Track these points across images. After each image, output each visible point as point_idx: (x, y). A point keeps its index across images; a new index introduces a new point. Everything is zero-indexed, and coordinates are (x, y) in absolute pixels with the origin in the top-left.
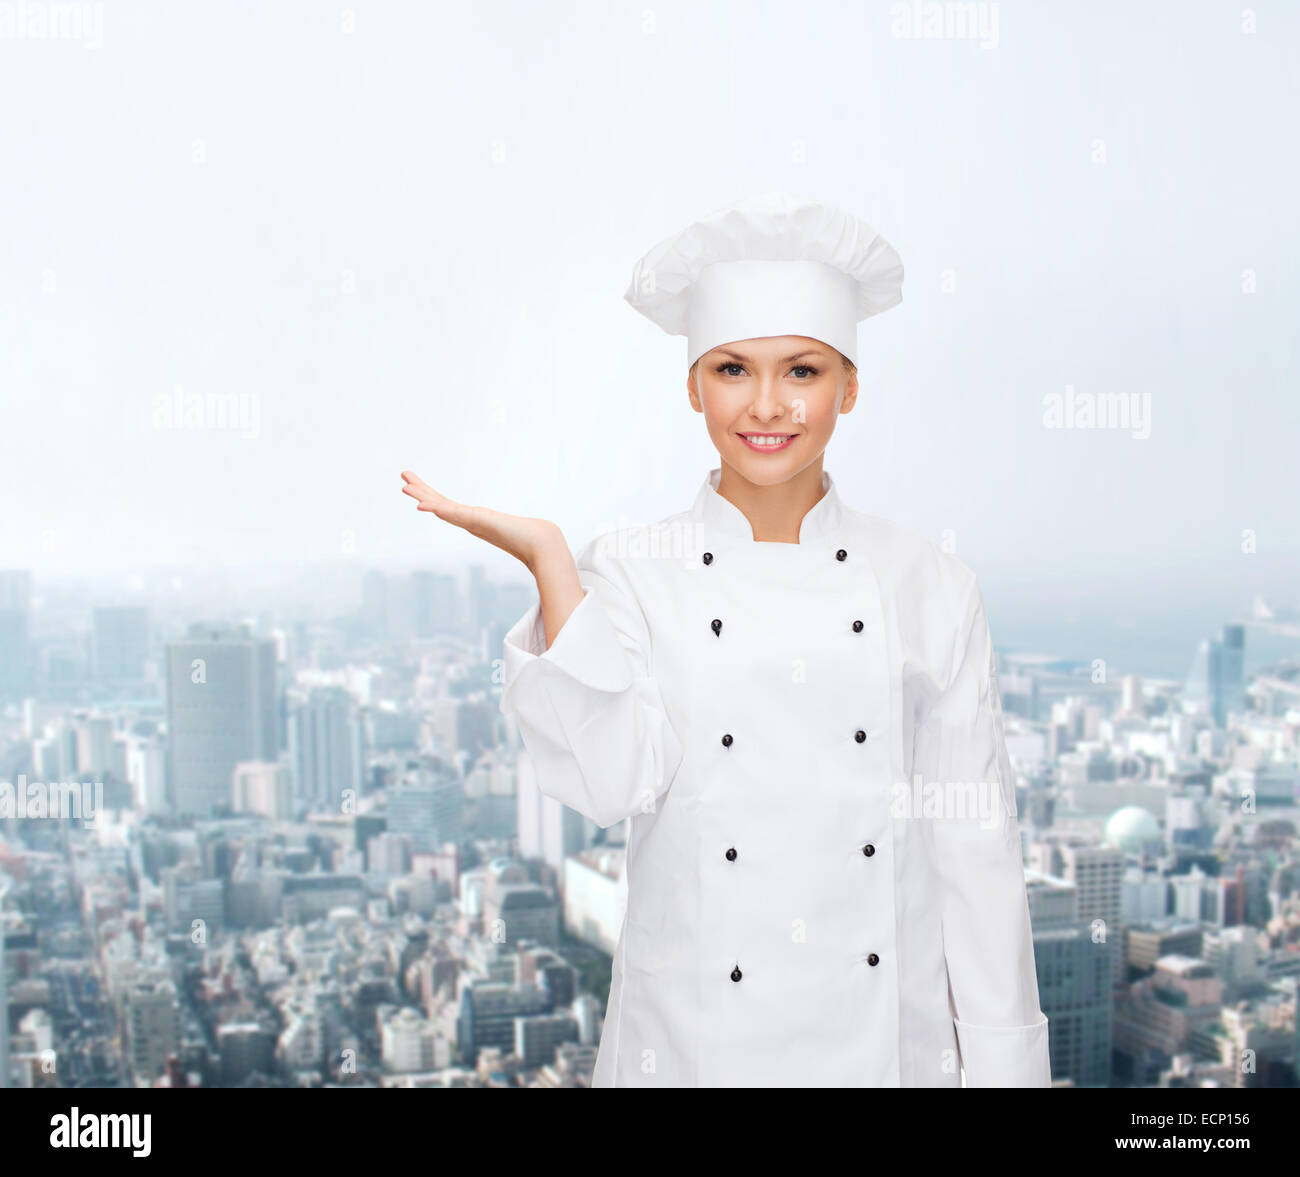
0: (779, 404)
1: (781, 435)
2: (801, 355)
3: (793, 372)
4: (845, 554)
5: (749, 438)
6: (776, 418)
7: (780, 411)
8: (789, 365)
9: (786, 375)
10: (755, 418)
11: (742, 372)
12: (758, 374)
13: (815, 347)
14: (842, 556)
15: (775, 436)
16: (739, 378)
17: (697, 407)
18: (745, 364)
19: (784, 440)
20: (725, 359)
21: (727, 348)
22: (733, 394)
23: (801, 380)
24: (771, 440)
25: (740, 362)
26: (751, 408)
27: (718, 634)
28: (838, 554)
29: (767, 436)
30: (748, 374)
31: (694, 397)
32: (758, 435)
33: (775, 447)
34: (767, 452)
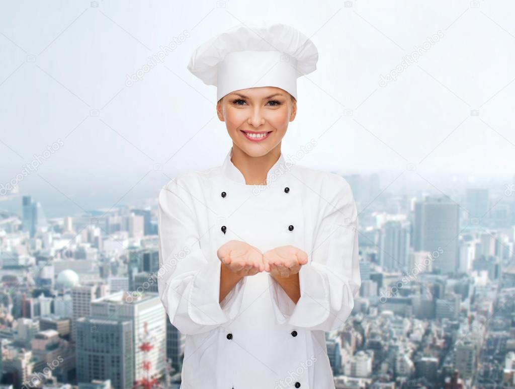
0: (263, 118)
1: (263, 133)
2: (273, 96)
3: (269, 104)
4: (289, 189)
5: (248, 134)
6: (261, 125)
7: (263, 121)
8: (267, 101)
9: (266, 105)
10: (251, 125)
11: (245, 103)
12: (253, 104)
13: (280, 92)
14: (287, 190)
15: (260, 133)
16: (244, 106)
17: (222, 119)
18: (247, 100)
19: (265, 135)
20: (237, 97)
21: (238, 92)
22: (240, 114)
23: (273, 107)
24: (259, 136)
25: (244, 99)
26: (249, 121)
27: (225, 233)
28: (285, 190)
29: (257, 133)
30: (248, 105)
31: (220, 114)
32: (253, 133)
33: (261, 139)
34: (256, 141)
